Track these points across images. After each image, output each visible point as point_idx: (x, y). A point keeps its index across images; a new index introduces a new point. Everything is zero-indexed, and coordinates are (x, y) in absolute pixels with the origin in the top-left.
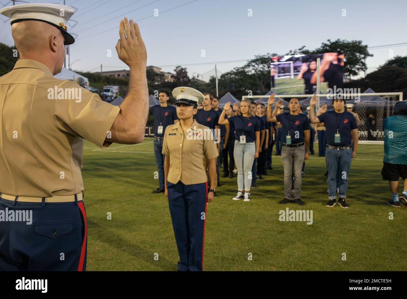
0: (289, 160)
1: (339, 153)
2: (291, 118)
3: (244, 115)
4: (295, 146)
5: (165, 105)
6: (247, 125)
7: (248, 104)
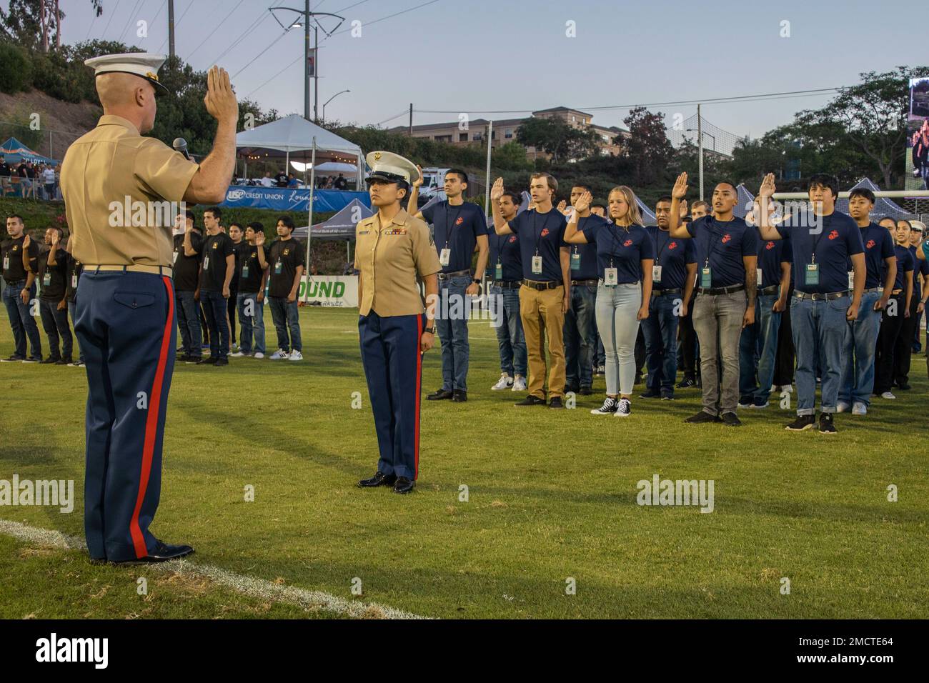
0: (709, 324)
1: (814, 307)
2: (715, 229)
3: (618, 223)
4: (721, 293)
5: (459, 201)
6: (622, 245)
7: (626, 197)
